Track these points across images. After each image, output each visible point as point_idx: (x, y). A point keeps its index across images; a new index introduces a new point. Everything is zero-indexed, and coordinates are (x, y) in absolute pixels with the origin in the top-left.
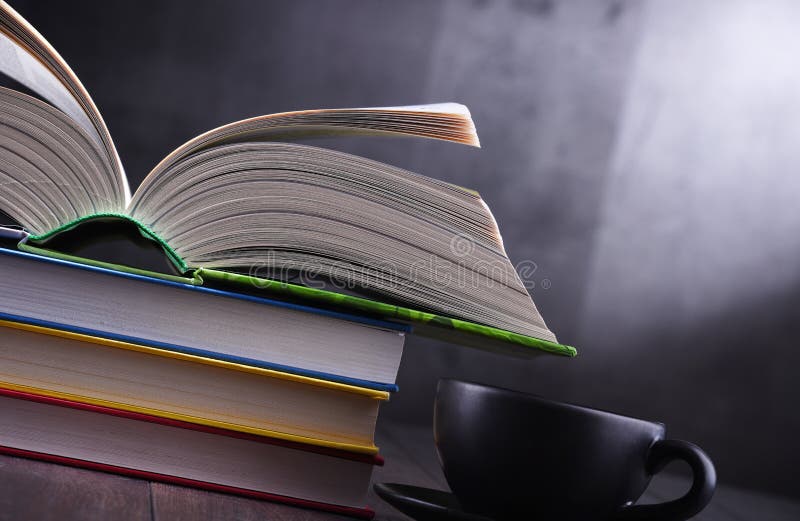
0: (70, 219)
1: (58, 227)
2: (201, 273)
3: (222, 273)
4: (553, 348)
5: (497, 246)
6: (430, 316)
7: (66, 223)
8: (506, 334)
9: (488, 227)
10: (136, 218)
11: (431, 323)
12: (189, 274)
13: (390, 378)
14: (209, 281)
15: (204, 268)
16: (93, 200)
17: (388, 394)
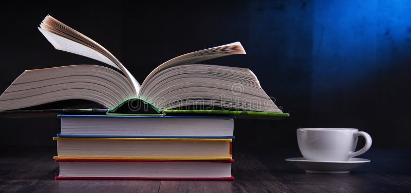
0: (120, 102)
1: (118, 105)
2: (164, 112)
3: (171, 111)
4: (282, 115)
5: (257, 85)
6: (240, 112)
7: (120, 104)
8: (266, 113)
9: (253, 79)
10: (141, 99)
11: (241, 114)
12: (161, 113)
13: (231, 134)
14: (168, 114)
15: (166, 110)
16: (127, 95)
17: (231, 139)
